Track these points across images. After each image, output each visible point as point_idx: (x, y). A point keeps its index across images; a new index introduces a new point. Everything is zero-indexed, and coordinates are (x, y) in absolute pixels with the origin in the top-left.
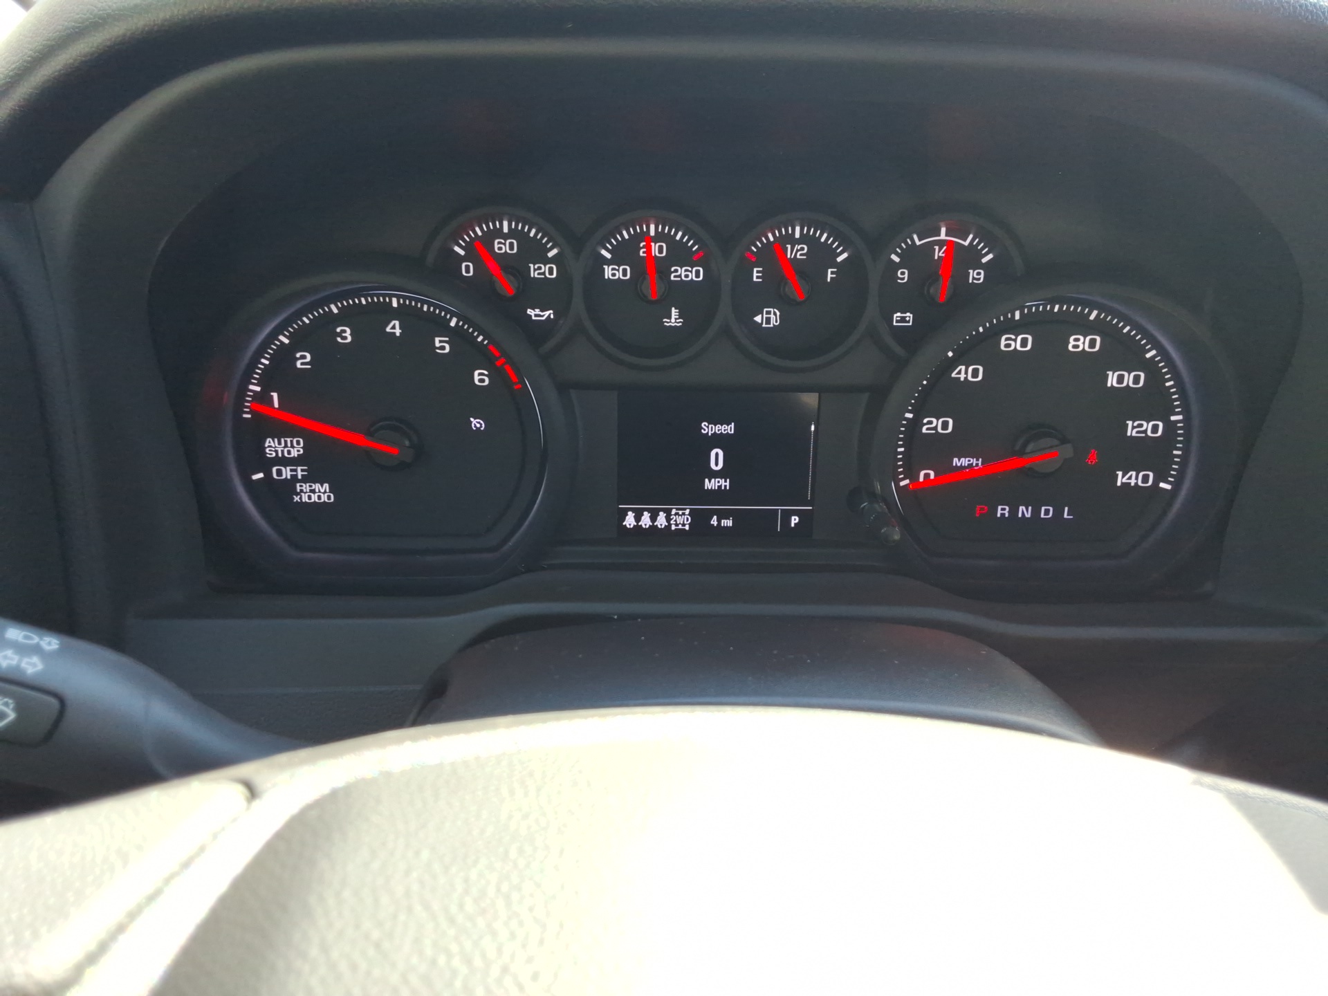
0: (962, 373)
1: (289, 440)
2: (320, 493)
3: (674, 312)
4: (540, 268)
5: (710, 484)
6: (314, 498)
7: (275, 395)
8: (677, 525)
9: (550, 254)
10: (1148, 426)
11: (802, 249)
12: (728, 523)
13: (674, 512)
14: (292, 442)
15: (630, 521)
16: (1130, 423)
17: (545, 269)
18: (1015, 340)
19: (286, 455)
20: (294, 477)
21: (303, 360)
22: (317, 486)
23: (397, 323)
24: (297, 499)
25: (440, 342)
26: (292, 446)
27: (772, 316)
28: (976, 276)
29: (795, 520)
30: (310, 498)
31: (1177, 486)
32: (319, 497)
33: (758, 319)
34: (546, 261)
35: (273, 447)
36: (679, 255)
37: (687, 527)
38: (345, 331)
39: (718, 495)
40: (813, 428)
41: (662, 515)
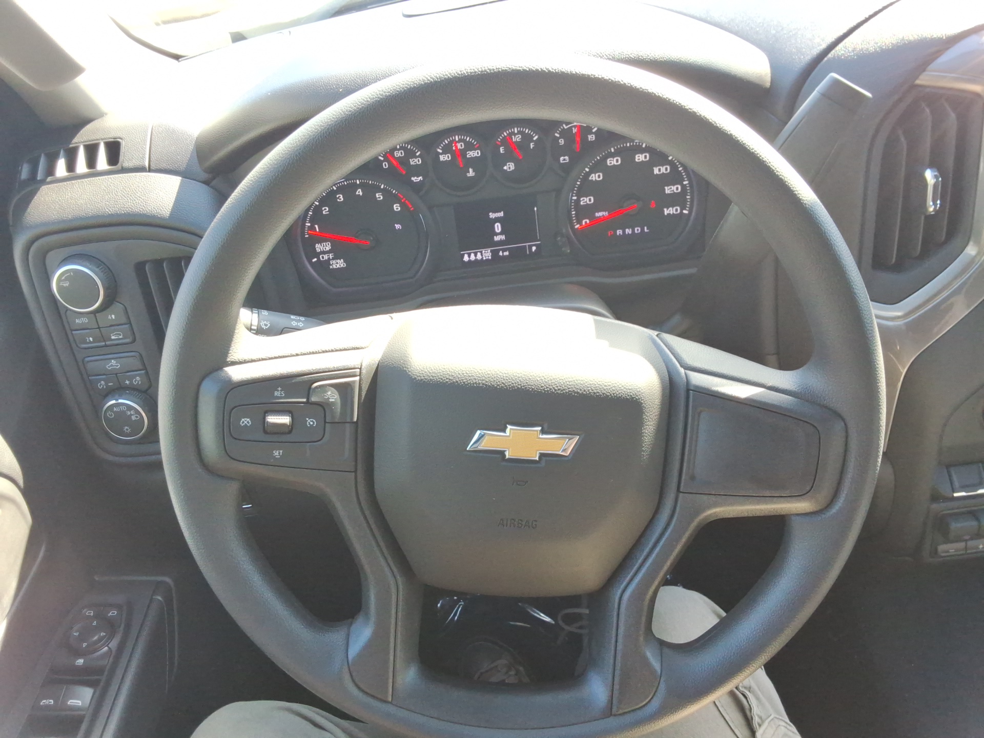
0: (594, 177)
1: (325, 244)
2: (339, 264)
3: (471, 170)
4: (414, 160)
5: (497, 238)
6: (338, 266)
7: (316, 226)
8: (486, 257)
9: (418, 154)
10: (674, 188)
11: (519, 137)
12: (506, 253)
13: (483, 252)
14: (326, 245)
15: (466, 258)
16: (666, 188)
17: (416, 160)
18: (613, 160)
19: (324, 250)
20: (329, 258)
21: (326, 210)
22: (338, 261)
23: (360, 190)
24: (331, 267)
25: (379, 195)
26: (326, 246)
27: (511, 166)
28: (591, 138)
29: (534, 248)
30: (336, 266)
31: (690, 211)
32: (340, 265)
33: (505, 168)
34: (416, 157)
35: (319, 247)
36: (469, 146)
37: (490, 258)
38: (340, 197)
39: (501, 243)
40: (535, 209)
41: (479, 254)
